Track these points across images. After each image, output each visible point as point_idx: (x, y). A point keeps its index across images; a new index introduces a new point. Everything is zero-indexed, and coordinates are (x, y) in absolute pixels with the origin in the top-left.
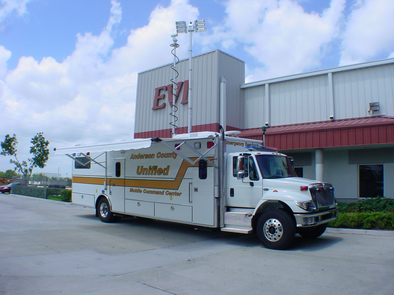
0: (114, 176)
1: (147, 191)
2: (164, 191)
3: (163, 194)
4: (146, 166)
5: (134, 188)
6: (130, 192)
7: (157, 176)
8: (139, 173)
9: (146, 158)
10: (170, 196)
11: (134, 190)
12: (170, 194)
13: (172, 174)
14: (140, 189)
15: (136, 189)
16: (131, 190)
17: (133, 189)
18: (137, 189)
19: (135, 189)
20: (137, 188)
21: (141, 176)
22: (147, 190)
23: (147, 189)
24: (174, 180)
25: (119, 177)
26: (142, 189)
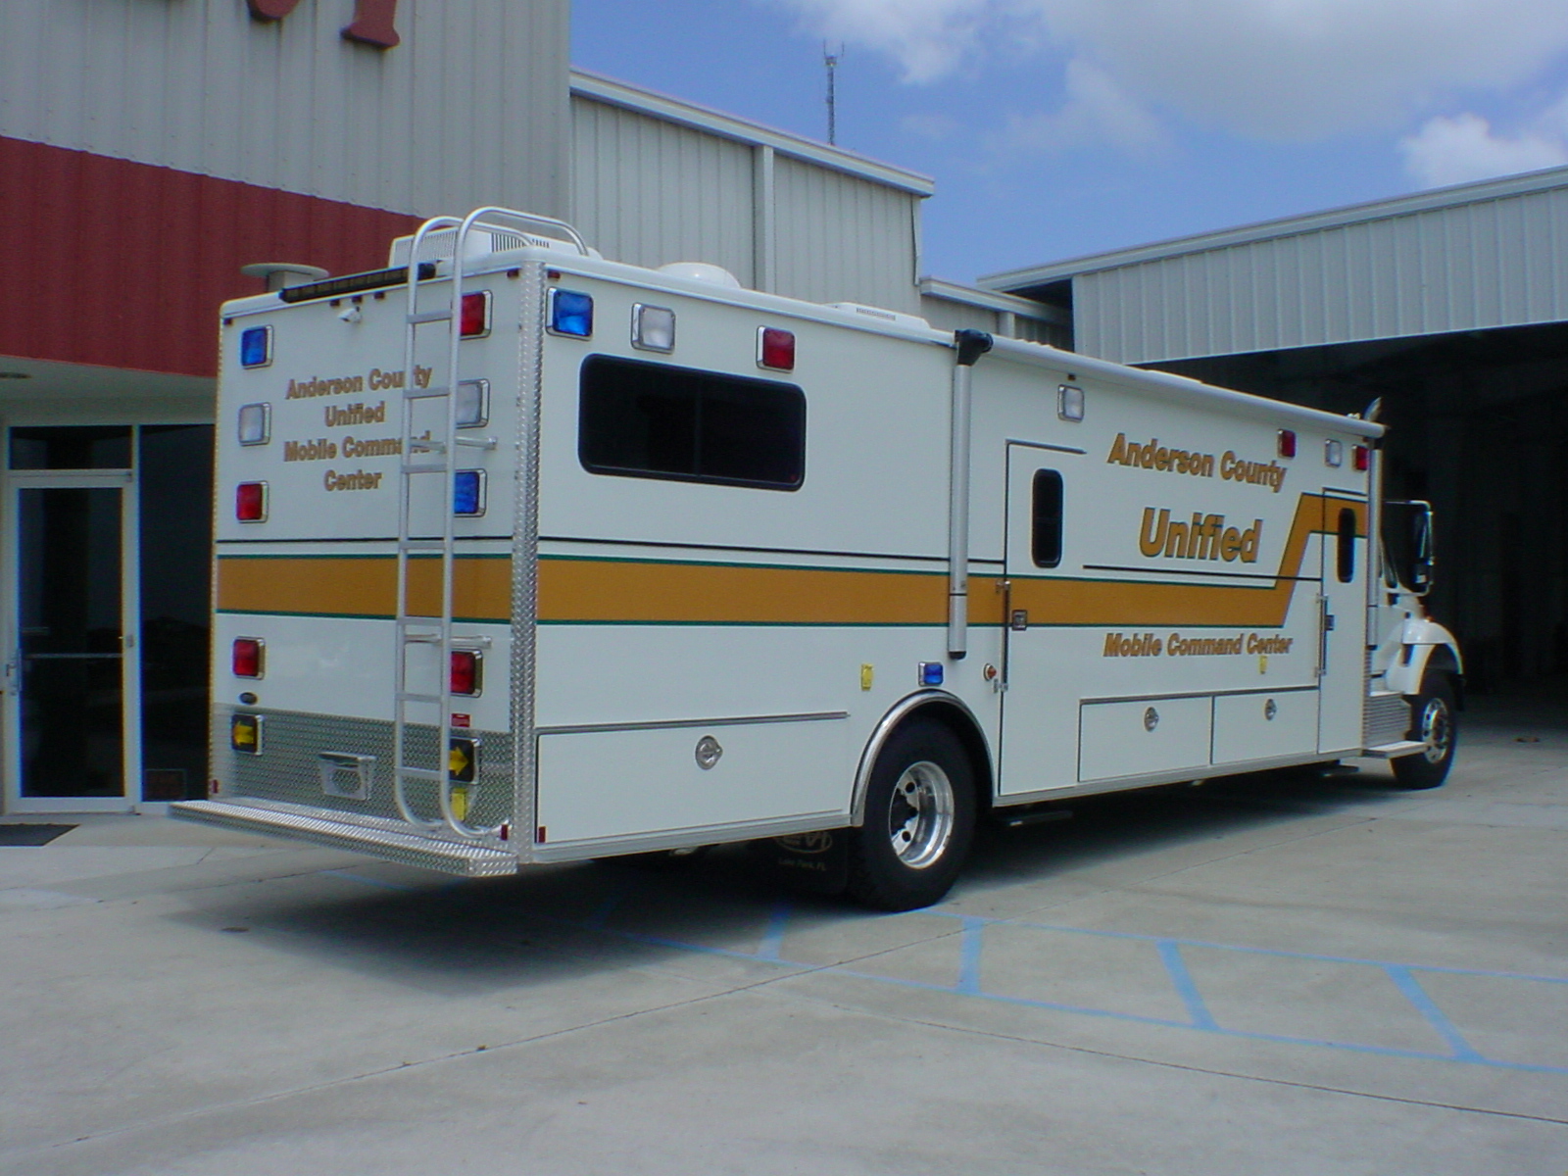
0: (1022, 562)
1: (1184, 640)
2: (1242, 635)
3: (1238, 652)
4: (1182, 515)
5: (1128, 633)
6: (1105, 655)
7: (1220, 565)
8: (1149, 550)
9: (1182, 470)
10: (1259, 655)
11: (1127, 641)
12: (1263, 647)
13: (1269, 560)
14: (1152, 635)
15: (1135, 635)
16: (1114, 647)
17: (1123, 638)
18: (1141, 637)
19: (1131, 638)
20: (1142, 632)
21: (1160, 561)
22: (1181, 638)
23: (1187, 634)
24: (1271, 583)
25: (1055, 565)
26: (1162, 634)
